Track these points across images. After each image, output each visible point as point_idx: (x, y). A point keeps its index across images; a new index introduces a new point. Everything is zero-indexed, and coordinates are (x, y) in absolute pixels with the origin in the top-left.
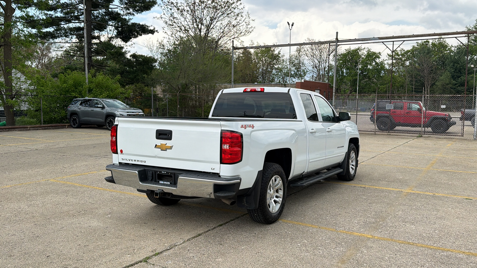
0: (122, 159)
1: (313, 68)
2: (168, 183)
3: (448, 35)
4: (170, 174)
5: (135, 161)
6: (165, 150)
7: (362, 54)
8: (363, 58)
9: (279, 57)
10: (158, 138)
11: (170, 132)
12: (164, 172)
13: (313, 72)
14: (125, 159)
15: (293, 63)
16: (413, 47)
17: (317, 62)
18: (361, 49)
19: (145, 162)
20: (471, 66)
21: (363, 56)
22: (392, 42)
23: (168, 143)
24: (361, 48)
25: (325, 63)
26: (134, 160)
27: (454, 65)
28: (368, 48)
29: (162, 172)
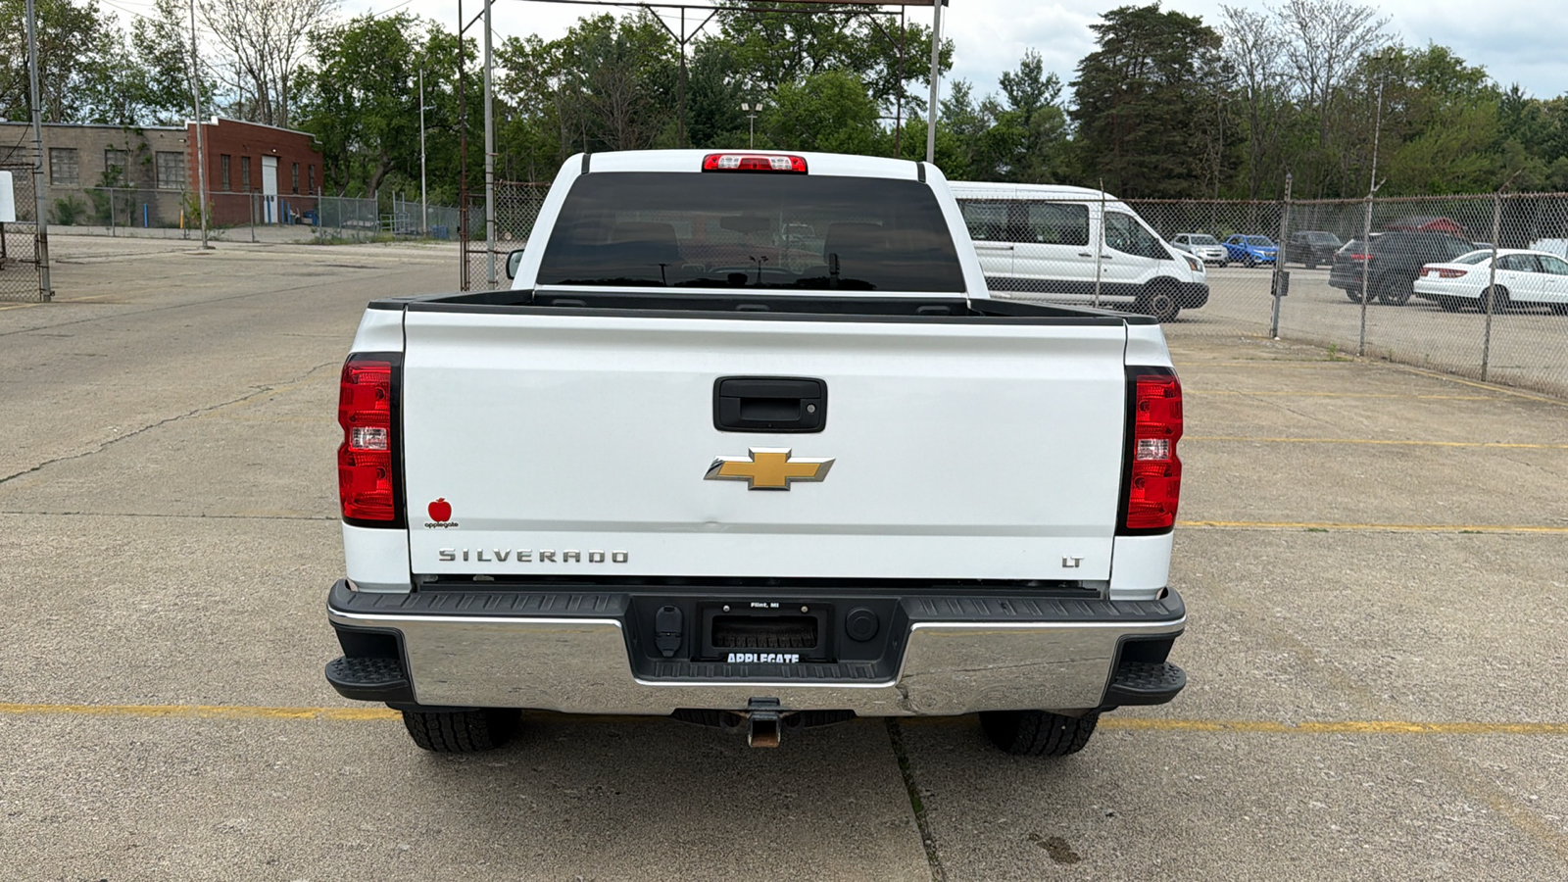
1: (238, 74)
2: (788, 657)
4: (804, 609)
5: (547, 558)
6: (782, 484)
7: (414, 40)
8: (417, 54)
9: (93, 21)
10: (723, 422)
11: (817, 388)
12: (763, 605)
13: (241, 88)
15: (151, 49)
16: (572, 31)
17: (251, 51)
18: (408, 21)
19: (620, 559)
20: (741, 108)
21: (418, 48)
22: (680, 9)
23: (801, 448)
24: (407, 17)
25: (284, 61)
26: (543, 555)
27: (694, 101)
28: (434, 21)
29: (752, 605)
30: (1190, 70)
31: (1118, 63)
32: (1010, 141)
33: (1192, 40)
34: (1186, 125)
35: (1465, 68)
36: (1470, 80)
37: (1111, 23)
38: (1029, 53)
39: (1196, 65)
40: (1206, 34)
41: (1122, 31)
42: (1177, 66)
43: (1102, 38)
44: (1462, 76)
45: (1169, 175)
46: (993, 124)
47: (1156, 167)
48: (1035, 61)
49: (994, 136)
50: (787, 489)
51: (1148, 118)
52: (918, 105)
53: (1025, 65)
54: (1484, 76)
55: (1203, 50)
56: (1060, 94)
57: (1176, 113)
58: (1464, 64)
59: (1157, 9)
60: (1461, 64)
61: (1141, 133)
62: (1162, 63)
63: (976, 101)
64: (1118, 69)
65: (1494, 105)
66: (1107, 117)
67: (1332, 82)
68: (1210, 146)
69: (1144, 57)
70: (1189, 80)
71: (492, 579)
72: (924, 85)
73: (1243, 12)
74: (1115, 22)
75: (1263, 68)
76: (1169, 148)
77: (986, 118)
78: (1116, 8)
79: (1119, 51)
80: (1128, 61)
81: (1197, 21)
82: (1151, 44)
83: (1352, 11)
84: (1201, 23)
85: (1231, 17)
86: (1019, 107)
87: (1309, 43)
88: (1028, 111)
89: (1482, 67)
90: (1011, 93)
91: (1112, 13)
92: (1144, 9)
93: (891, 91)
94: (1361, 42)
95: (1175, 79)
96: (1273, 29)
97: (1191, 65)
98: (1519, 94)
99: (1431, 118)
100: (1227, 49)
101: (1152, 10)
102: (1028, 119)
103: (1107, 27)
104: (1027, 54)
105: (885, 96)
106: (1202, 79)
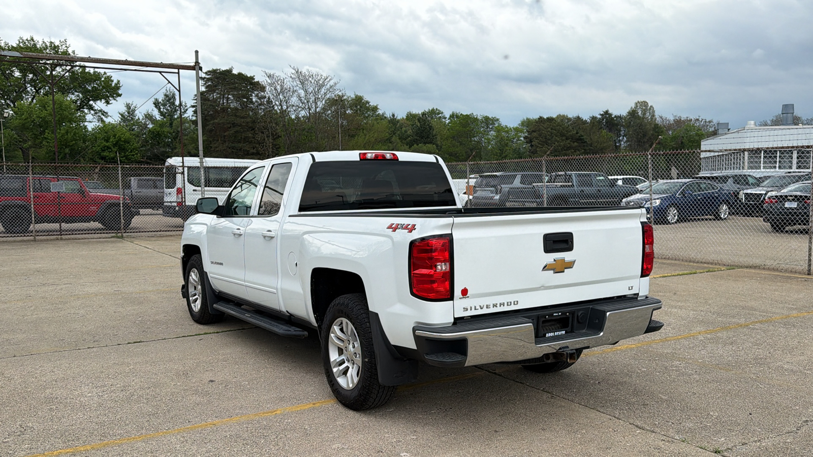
0: (464, 308)
2: (562, 332)
3: (147, 66)
4: (568, 314)
5: (495, 306)
6: (561, 270)
10: (547, 250)
11: (570, 235)
12: (557, 314)
14: (471, 308)
19: (516, 303)
23: (567, 256)
26: (493, 304)
29: (554, 314)
30: (252, 102)
31: (215, 97)
32: (163, 135)
33: (250, 87)
34: (253, 129)
35: (370, 105)
36: (373, 110)
37: (209, 77)
38: (168, 90)
39: (254, 100)
40: (258, 85)
41: (215, 81)
42: (245, 100)
43: (205, 84)
44: (368, 109)
45: (248, 153)
46: (150, 126)
47: (240, 150)
48: (171, 94)
49: (153, 132)
50: (563, 272)
51: (234, 125)
52: (103, 114)
53: (166, 95)
54: (378, 109)
55: (257, 92)
56: (187, 112)
57: (247, 123)
58: (370, 104)
59: (232, 71)
60: (369, 103)
61: (231, 132)
62: (238, 98)
63: (139, 115)
64: (215, 100)
65: (384, 122)
66: (213, 123)
67: (318, 110)
68: (266, 139)
69: (228, 95)
70: (251, 107)
71: (470, 318)
72: (105, 104)
73: (273, 75)
74: (211, 76)
75: (286, 103)
76: (246, 140)
77: (147, 123)
78: (211, 69)
79: (214, 91)
80: (220, 96)
81: (252, 78)
82: (230, 88)
83: (323, 77)
84: (254, 79)
85: (268, 77)
86: (165, 117)
87: (306, 91)
88: (171, 120)
89: (377, 105)
90: (159, 109)
91: (209, 71)
92: (225, 71)
93: (85, 107)
94: (328, 92)
95: (244, 106)
96: (288, 84)
97: (252, 99)
98: (395, 117)
99: (359, 128)
100: (269, 93)
101: (229, 72)
102: (171, 124)
103: (208, 78)
104: (166, 90)
105: (81, 110)
106: (257, 106)
